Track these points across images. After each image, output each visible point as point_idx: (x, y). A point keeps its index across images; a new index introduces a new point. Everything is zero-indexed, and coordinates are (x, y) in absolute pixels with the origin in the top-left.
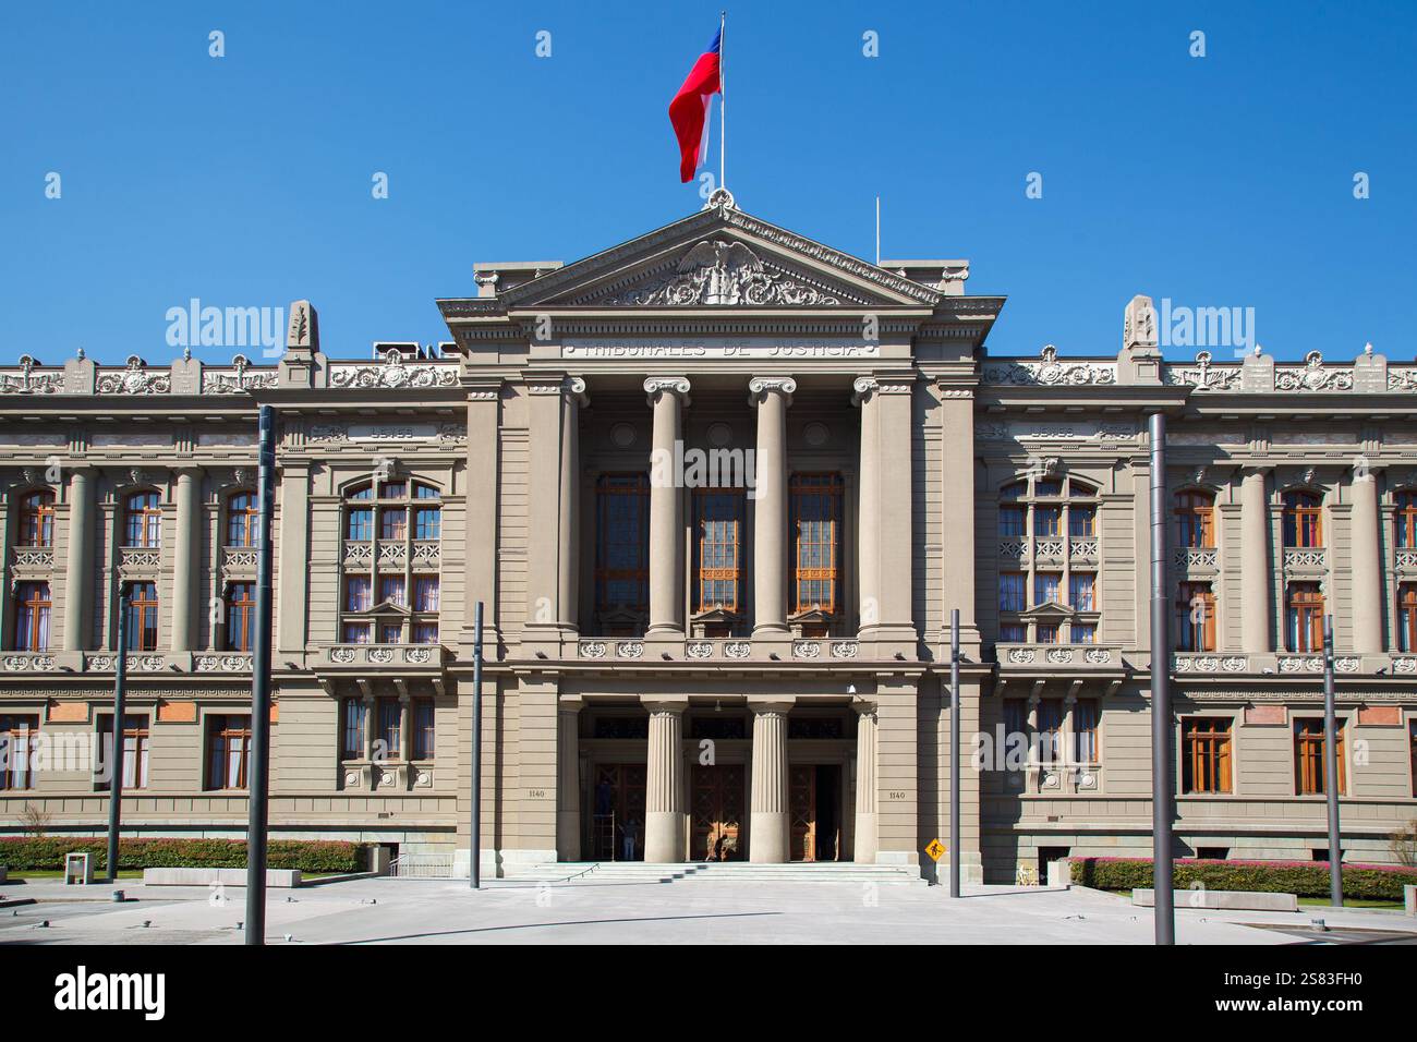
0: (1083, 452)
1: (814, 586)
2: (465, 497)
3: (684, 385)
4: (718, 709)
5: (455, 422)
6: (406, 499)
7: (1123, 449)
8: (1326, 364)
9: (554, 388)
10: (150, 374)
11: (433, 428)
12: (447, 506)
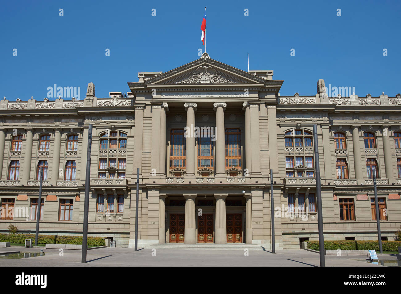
0: (307, 122)
1: (233, 161)
2: (134, 136)
3: (196, 105)
4: (205, 197)
5: (132, 115)
6: (118, 137)
7: (318, 121)
8: (372, 97)
9: (159, 106)
10: (49, 103)
11: (125, 117)
12: (129, 139)
